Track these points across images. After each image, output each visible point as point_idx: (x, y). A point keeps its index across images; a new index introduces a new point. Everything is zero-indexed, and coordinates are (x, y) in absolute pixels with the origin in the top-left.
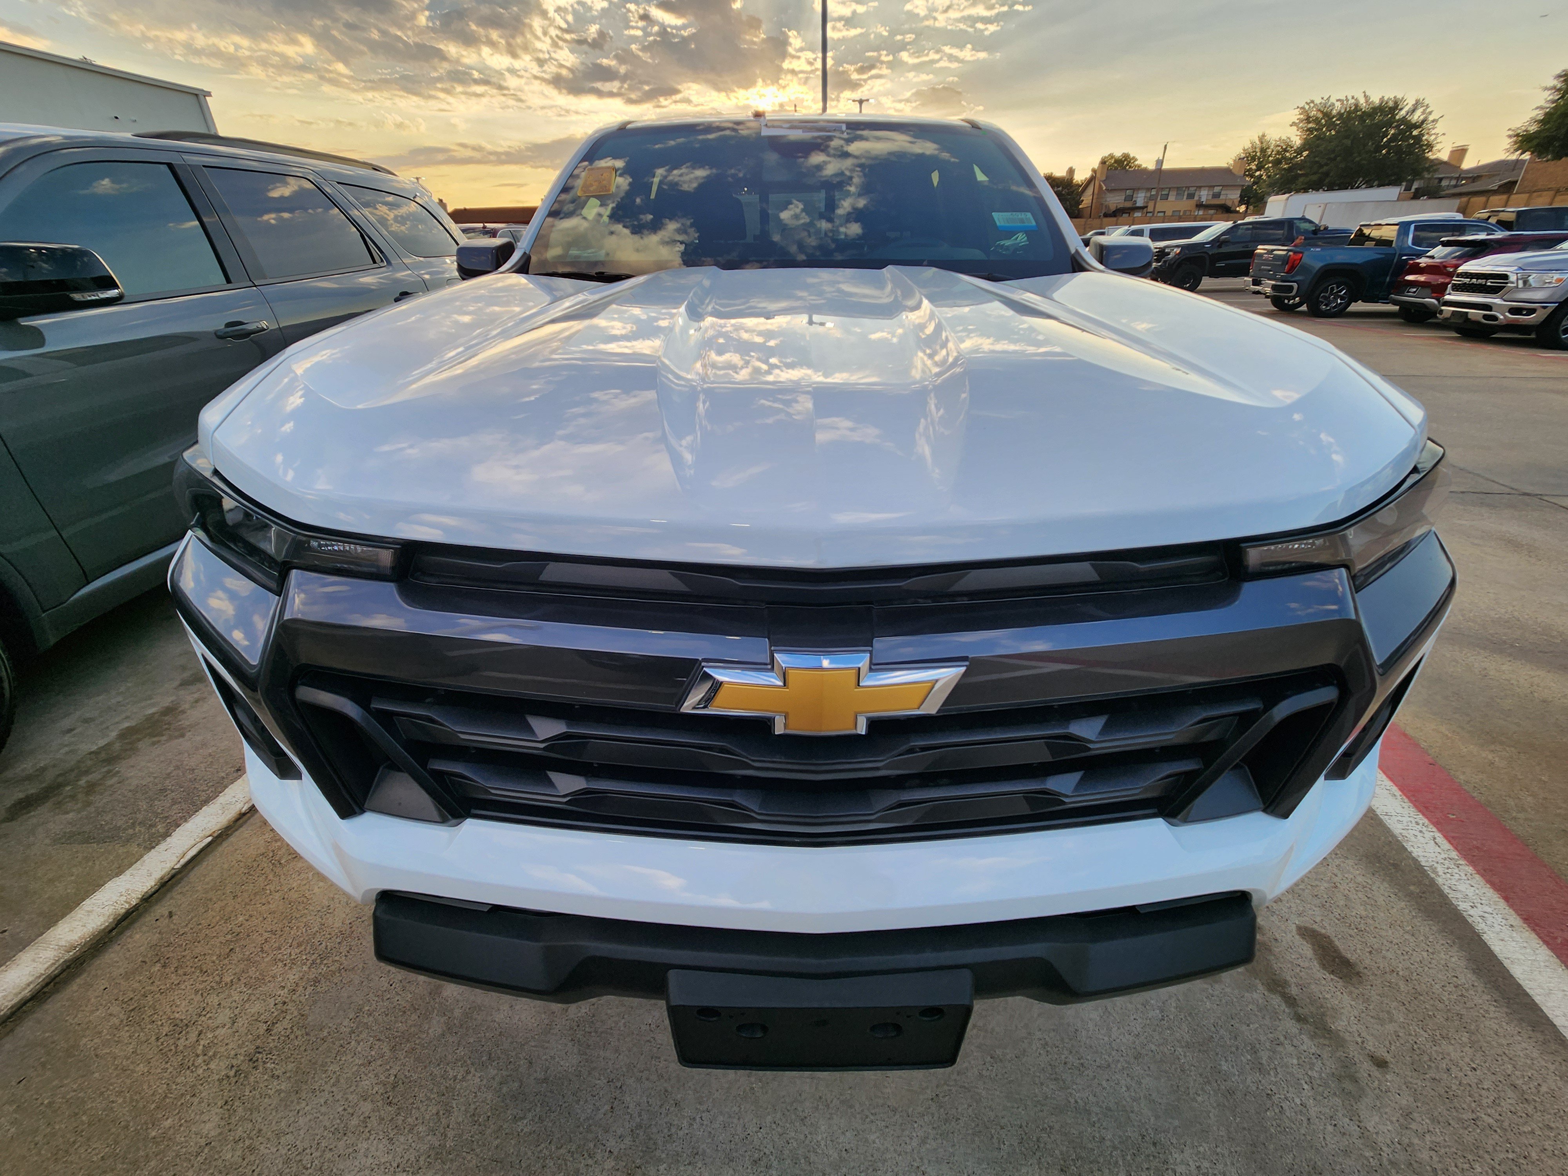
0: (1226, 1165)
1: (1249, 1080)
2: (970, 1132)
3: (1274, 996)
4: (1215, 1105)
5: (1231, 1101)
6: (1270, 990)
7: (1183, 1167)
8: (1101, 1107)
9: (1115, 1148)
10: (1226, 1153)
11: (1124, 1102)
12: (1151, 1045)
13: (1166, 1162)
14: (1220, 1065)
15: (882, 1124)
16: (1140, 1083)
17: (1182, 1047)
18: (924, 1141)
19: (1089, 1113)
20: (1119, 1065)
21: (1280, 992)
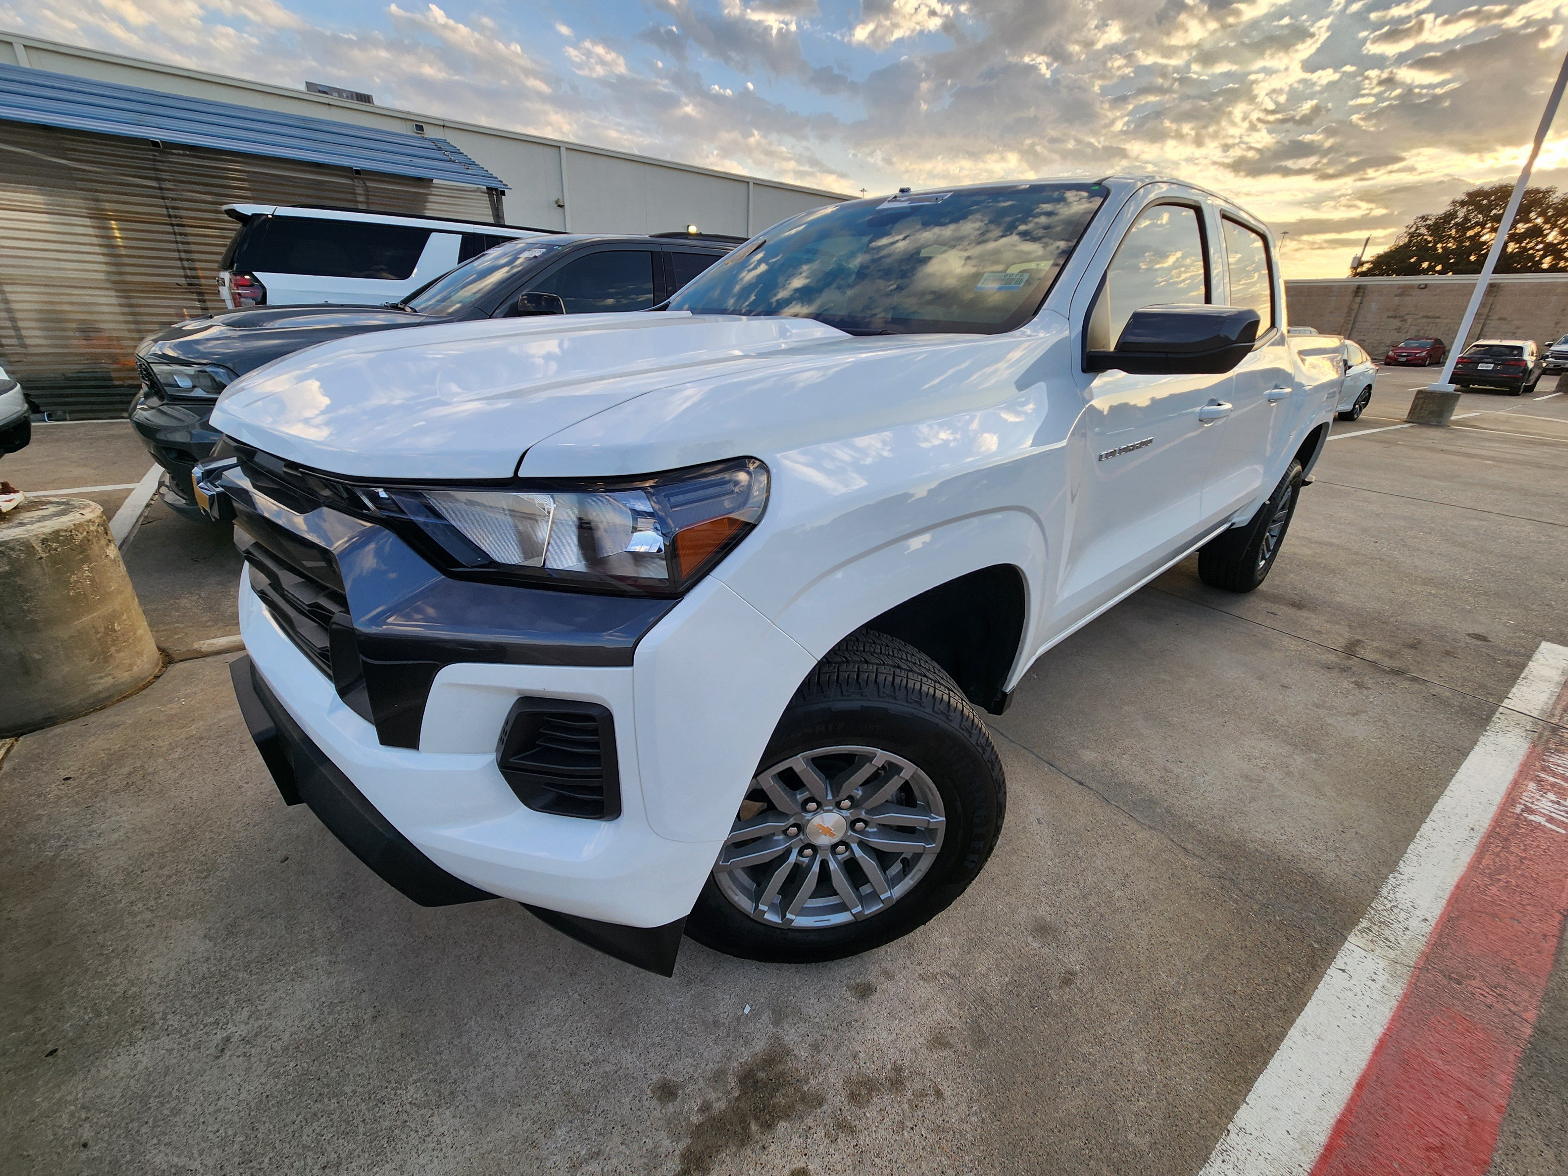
0: (455, 1157)
1: (555, 1158)
2: (411, 968)
3: (678, 1162)
4: (513, 1133)
5: (524, 1147)
6: (683, 1157)
7: (439, 1122)
8: (469, 1043)
9: (435, 1065)
10: (467, 1155)
11: (481, 1059)
12: (550, 1062)
13: (438, 1106)
14: (560, 1127)
15: (396, 918)
16: (506, 1065)
17: (562, 1089)
18: (395, 944)
19: (460, 1036)
20: (515, 1044)
21: (689, 1168)
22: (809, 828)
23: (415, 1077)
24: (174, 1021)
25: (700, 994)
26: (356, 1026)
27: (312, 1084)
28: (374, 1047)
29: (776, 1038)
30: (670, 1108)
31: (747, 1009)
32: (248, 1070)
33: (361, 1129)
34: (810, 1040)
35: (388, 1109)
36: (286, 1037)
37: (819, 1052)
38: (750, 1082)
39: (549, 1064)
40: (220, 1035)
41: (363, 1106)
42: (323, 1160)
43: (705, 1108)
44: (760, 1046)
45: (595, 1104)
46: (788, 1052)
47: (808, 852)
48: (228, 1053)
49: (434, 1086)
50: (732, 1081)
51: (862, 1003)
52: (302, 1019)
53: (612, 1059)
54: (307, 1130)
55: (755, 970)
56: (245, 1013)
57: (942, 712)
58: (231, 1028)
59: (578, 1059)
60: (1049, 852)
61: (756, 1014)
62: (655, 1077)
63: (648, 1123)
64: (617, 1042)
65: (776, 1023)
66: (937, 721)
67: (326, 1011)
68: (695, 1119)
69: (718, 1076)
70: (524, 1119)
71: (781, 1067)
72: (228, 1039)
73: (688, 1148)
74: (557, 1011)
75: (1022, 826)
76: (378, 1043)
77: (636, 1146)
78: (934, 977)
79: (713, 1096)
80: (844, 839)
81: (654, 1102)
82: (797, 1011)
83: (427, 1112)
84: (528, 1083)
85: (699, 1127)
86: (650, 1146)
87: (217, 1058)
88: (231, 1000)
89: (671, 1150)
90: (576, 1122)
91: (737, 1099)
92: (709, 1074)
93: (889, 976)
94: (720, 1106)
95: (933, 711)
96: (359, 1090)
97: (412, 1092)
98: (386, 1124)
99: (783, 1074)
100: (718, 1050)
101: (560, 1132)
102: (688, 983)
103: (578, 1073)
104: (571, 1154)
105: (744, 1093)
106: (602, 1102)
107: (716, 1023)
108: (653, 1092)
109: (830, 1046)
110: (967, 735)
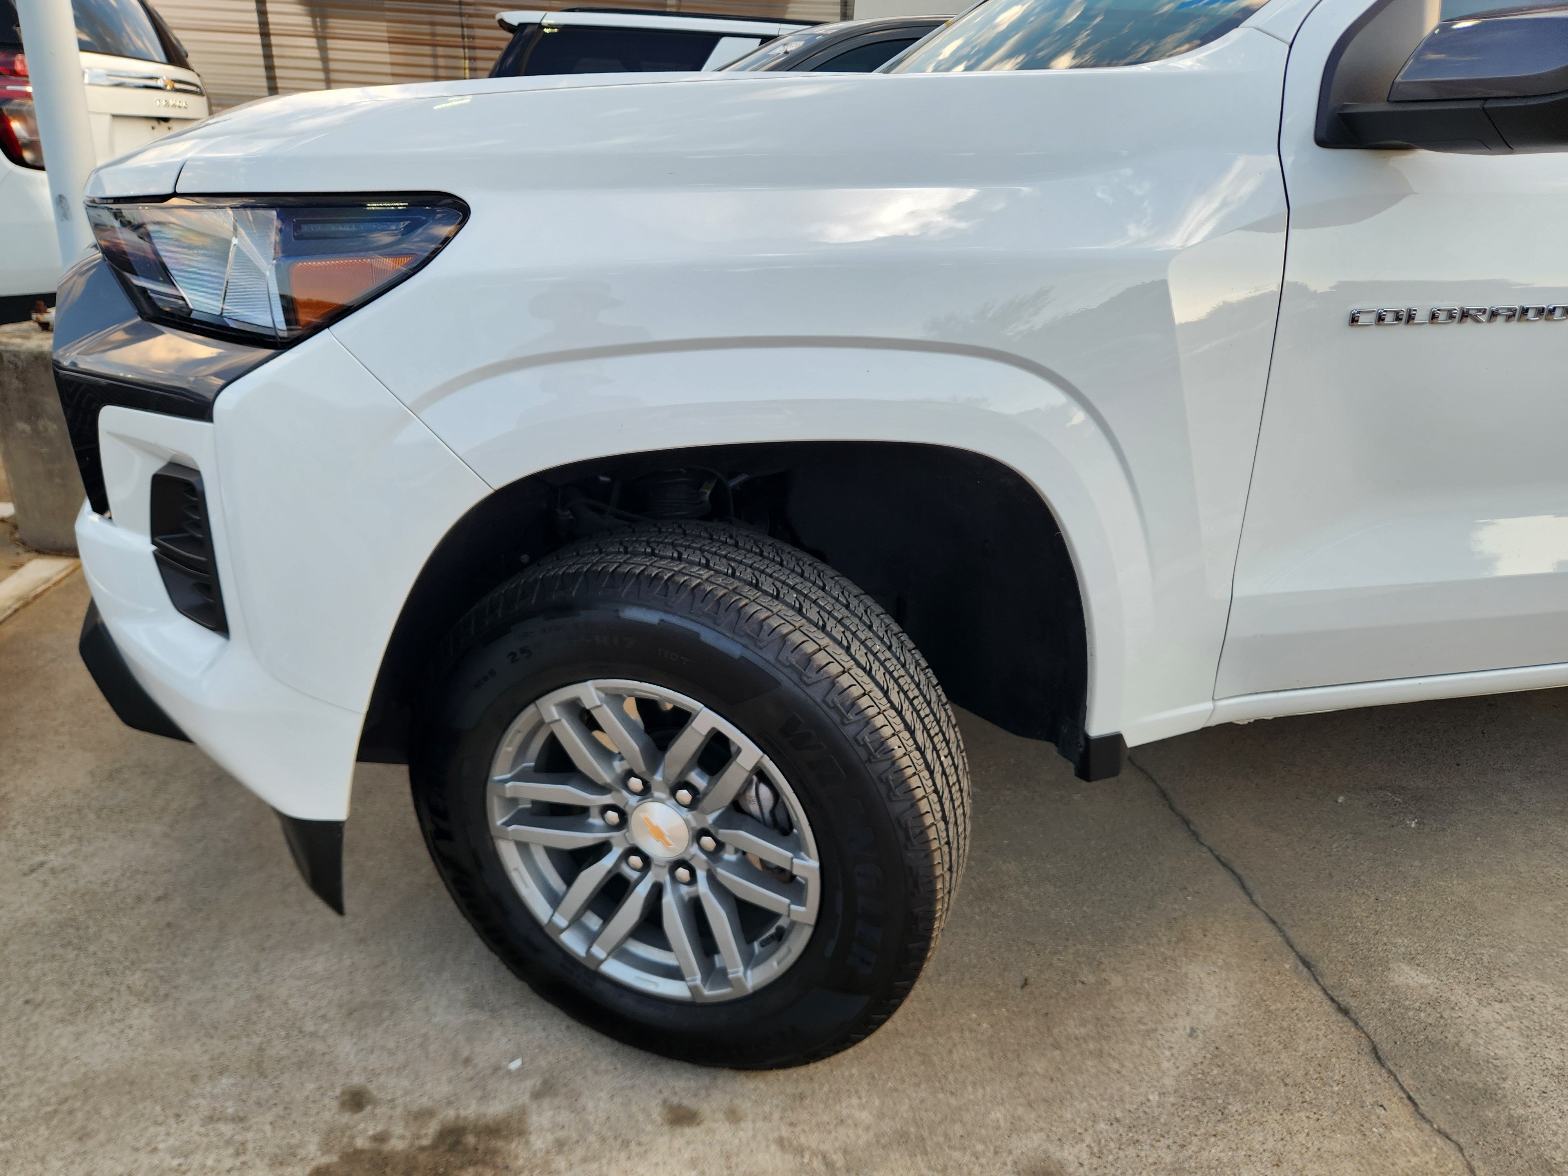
1: (202, 1101)
7: (136, 1014)
9: (174, 964)
13: (147, 1001)
14: (229, 1076)
17: (261, 1043)
22: (634, 821)
23: (149, 966)
24: (20, 832)
25: (476, 1023)
26: (139, 899)
27: (70, 931)
28: (138, 924)
29: (523, 1112)
30: (346, 1118)
31: (515, 1065)
32: (37, 895)
33: (76, 987)
34: (561, 1134)
35: (107, 982)
36: (82, 882)
37: (560, 1152)
38: (450, 1140)
39: (268, 1014)
40: (41, 858)
41: (92, 969)
42: (31, 996)
43: (381, 1138)
44: (496, 1109)
45: (278, 1073)
46: (522, 1133)
47: (636, 860)
48: (34, 875)
49: (157, 982)
50: (433, 1128)
51: (666, 1128)
52: (105, 873)
53: (330, 1041)
54: (39, 966)
55: (563, 1028)
56: (70, 848)
57: (791, 666)
58: (52, 856)
59: (298, 1024)
60: (1168, 1082)
61: (521, 1073)
62: (357, 1080)
63: (311, 1120)
64: (350, 1027)
65: (537, 1096)
66: (780, 676)
67: (128, 874)
68: (361, 1143)
69: (423, 1115)
70: (206, 1052)
71: (500, 1144)
72: (42, 864)
73: (328, 1167)
74: (319, 968)
75: (1151, 1025)
76: (144, 923)
77: (280, 1134)
78: (800, 1151)
79: (398, 1129)
80: (687, 857)
81: (335, 1104)
82: (574, 1096)
83: (133, 1000)
84: (235, 1022)
85: (359, 1152)
86: (293, 1141)
87: (25, 874)
88: (68, 833)
89: (311, 1156)
90: (247, 1081)
91: (422, 1149)
92: (415, 1108)
93: (733, 1116)
94: (397, 1145)
95: (777, 659)
96: (100, 954)
97: (136, 979)
98: (96, 993)
99: (495, 1152)
100: (444, 1089)
101: (225, 1081)
102: (474, 1005)
103: (288, 1036)
104: (217, 1105)
105: (434, 1147)
106: (287, 1076)
107: (467, 1061)
108: (343, 1093)
109: (580, 1152)
110: (837, 718)
